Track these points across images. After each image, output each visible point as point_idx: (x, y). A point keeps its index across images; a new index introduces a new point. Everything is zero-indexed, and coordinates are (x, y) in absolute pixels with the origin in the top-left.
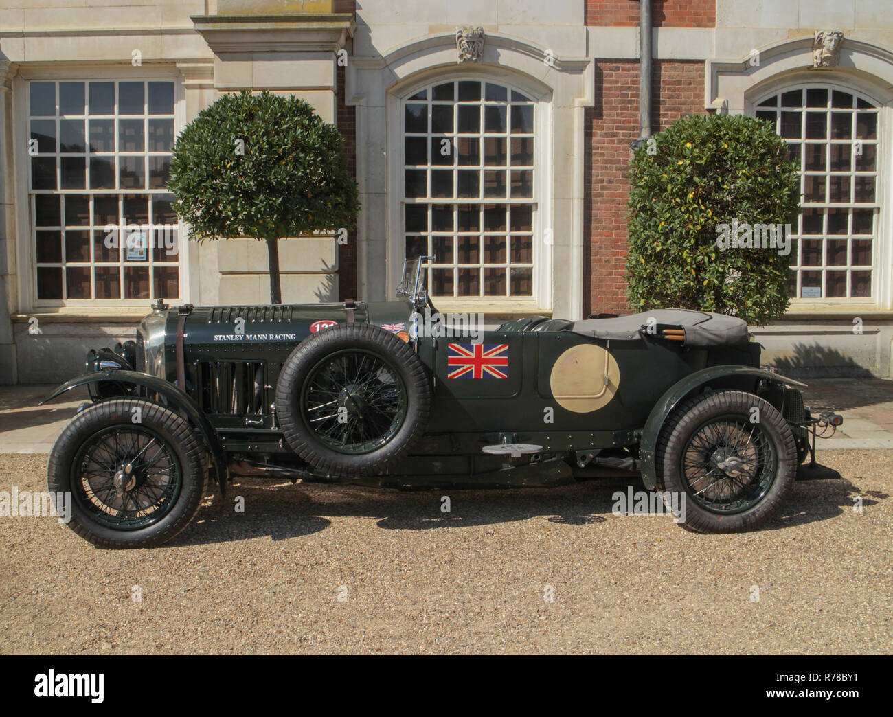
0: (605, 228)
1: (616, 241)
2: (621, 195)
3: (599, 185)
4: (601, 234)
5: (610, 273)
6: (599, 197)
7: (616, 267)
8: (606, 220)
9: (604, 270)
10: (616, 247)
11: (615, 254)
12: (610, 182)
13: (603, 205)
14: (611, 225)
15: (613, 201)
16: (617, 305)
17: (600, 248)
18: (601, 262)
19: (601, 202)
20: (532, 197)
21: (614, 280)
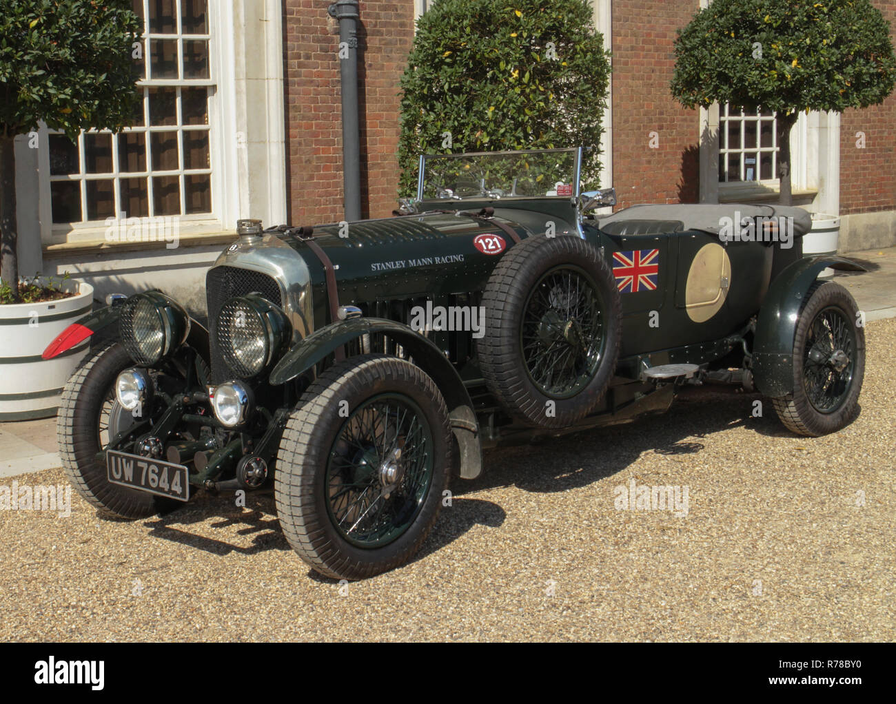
0: (303, 118)
1: (315, 135)
2: (319, 75)
3: (296, 61)
4: (300, 126)
5: (312, 177)
6: (295, 77)
7: (318, 168)
8: (305, 107)
9: (304, 173)
10: (317, 142)
11: (316, 151)
12: (308, 57)
13: (301, 88)
14: (309, 114)
15: (312, 82)
16: (321, 218)
17: (300, 144)
18: (302, 162)
19: (299, 84)
20: (208, 77)
21: (317, 185)
